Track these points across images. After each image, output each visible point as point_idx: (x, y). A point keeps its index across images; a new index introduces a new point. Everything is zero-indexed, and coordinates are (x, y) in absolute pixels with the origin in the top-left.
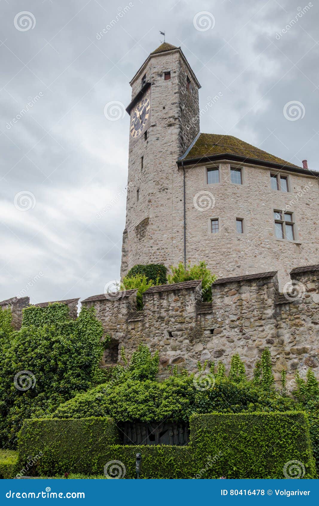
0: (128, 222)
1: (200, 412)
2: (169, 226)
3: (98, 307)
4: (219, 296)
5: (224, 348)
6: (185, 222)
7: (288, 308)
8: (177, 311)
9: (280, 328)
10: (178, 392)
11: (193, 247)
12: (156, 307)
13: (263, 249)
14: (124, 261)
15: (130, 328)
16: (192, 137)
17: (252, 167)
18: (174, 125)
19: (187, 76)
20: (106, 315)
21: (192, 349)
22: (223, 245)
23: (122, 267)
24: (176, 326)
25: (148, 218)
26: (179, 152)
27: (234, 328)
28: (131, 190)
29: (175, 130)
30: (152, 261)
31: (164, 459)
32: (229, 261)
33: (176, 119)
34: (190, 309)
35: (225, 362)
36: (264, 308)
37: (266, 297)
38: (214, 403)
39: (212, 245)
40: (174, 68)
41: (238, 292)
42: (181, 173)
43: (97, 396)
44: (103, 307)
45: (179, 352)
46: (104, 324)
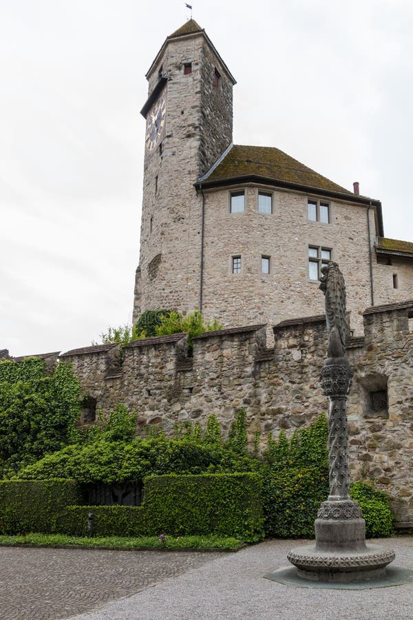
0: (142, 258)
1: (160, 474)
2: (184, 264)
3: (76, 363)
4: (200, 352)
5: (201, 408)
6: (202, 260)
7: (267, 366)
8: (157, 367)
9: (258, 387)
10: (140, 454)
11: (211, 290)
12: (136, 363)
13: (292, 293)
14: (136, 305)
15: (108, 386)
16: (219, 151)
17: (286, 192)
18: (193, 136)
19: (215, 69)
20: (84, 371)
21: (169, 409)
22: (245, 288)
23: (134, 312)
24: (155, 384)
25: (160, 254)
26: (198, 171)
27: (213, 386)
28: (145, 218)
29: (194, 143)
30: (163, 307)
31: (118, 519)
32: (251, 306)
33: (196, 128)
34: (170, 366)
35: (202, 422)
36: (244, 365)
37: (247, 353)
38: (173, 465)
39: (232, 287)
40: (195, 59)
41: (220, 347)
42: (200, 198)
43: (62, 458)
44: (81, 362)
45: (156, 412)
46: (82, 381)
